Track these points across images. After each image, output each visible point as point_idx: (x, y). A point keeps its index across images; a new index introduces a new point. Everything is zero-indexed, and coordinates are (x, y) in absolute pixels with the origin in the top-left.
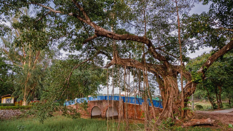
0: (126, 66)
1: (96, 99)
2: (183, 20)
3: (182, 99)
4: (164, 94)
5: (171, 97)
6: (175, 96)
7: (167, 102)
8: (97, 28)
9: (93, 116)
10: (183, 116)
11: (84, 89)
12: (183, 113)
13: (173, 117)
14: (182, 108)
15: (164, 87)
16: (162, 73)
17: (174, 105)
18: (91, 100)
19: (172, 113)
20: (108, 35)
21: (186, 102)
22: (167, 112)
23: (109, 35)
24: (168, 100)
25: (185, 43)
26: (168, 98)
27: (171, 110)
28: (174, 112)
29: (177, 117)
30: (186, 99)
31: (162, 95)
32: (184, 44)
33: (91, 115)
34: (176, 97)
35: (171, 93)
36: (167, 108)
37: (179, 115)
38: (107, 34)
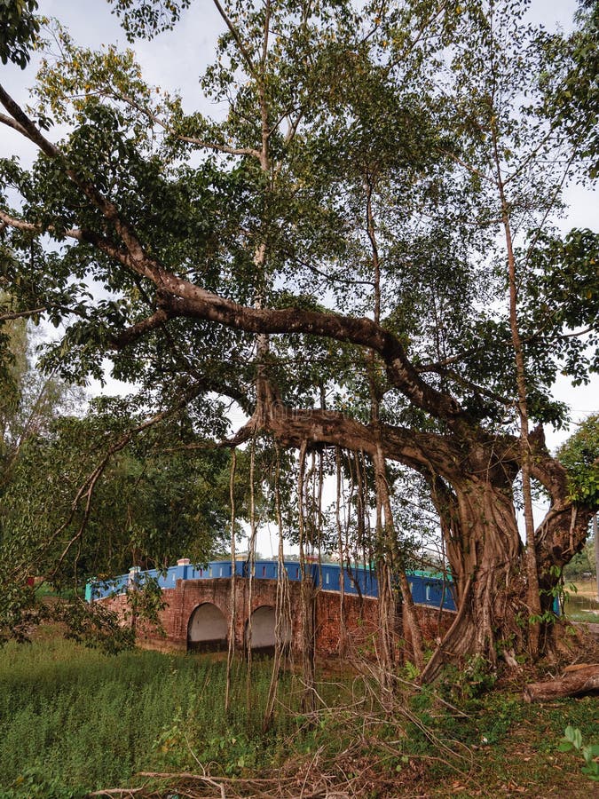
0: (308, 440)
1: (209, 575)
2: (532, 253)
3: (529, 576)
4: (462, 553)
5: (485, 566)
6: (503, 565)
7: (471, 589)
8: (171, 285)
9: (195, 643)
10: (536, 649)
11: (148, 532)
12: (537, 635)
13: (494, 656)
14: (531, 613)
15: (458, 525)
16: (450, 466)
17: (499, 603)
18: (190, 577)
19: (490, 635)
20: (213, 312)
21: (548, 588)
22: (469, 632)
23: (216, 313)
24: (474, 580)
25: (547, 346)
26: (475, 573)
27: (485, 625)
28: (499, 630)
29: (513, 653)
30: (547, 576)
31: (450, 557)
32: (542, 351)
33: (189, 637)
34: (507, 569)
35: (487, 552)
36: (471, 614)
37: (521, 644)
38: (206, 309)
